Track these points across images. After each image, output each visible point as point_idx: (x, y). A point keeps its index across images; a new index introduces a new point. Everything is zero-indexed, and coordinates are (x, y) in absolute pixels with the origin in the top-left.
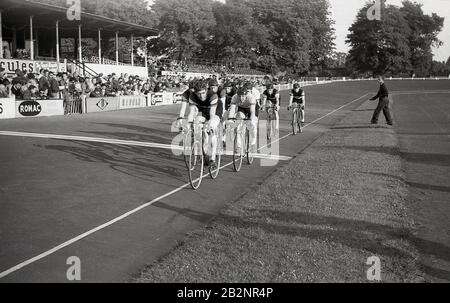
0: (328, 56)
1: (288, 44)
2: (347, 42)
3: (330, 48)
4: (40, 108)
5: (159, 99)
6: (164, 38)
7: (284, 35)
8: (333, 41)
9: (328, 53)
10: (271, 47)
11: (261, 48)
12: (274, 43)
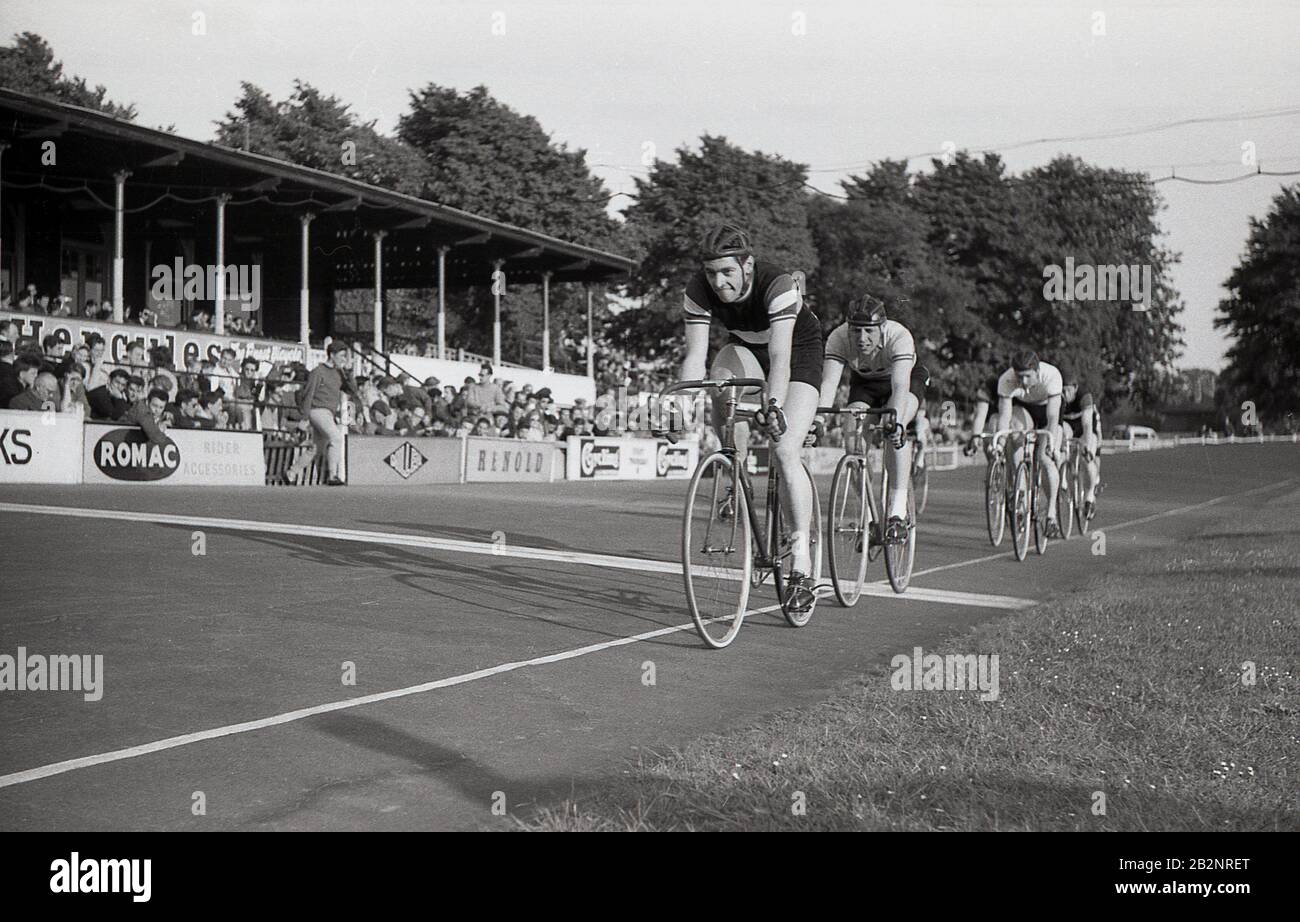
0: (1158, 366)
1: (1037, 327)
2: (1218, 323)
3: (1168, 341)
4: (175, 456)
5: (607, 458)
6: (662, 305)
7: (1025, 298)
8: (1175, 319)
9: (1159, 358)
10: (986, 336)
11: (954, 343)
12: (995, 325)
